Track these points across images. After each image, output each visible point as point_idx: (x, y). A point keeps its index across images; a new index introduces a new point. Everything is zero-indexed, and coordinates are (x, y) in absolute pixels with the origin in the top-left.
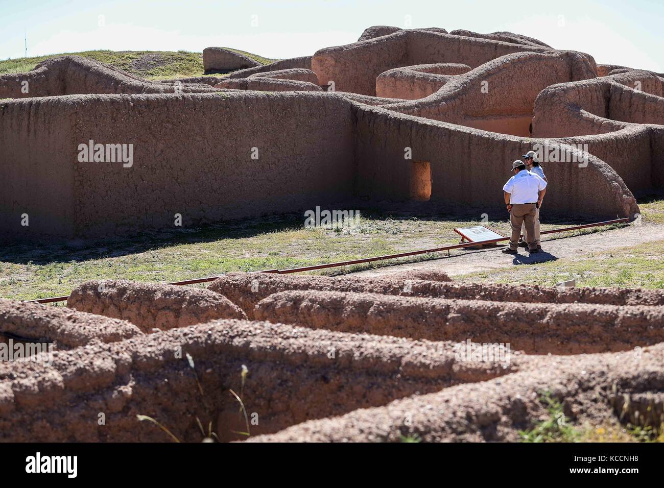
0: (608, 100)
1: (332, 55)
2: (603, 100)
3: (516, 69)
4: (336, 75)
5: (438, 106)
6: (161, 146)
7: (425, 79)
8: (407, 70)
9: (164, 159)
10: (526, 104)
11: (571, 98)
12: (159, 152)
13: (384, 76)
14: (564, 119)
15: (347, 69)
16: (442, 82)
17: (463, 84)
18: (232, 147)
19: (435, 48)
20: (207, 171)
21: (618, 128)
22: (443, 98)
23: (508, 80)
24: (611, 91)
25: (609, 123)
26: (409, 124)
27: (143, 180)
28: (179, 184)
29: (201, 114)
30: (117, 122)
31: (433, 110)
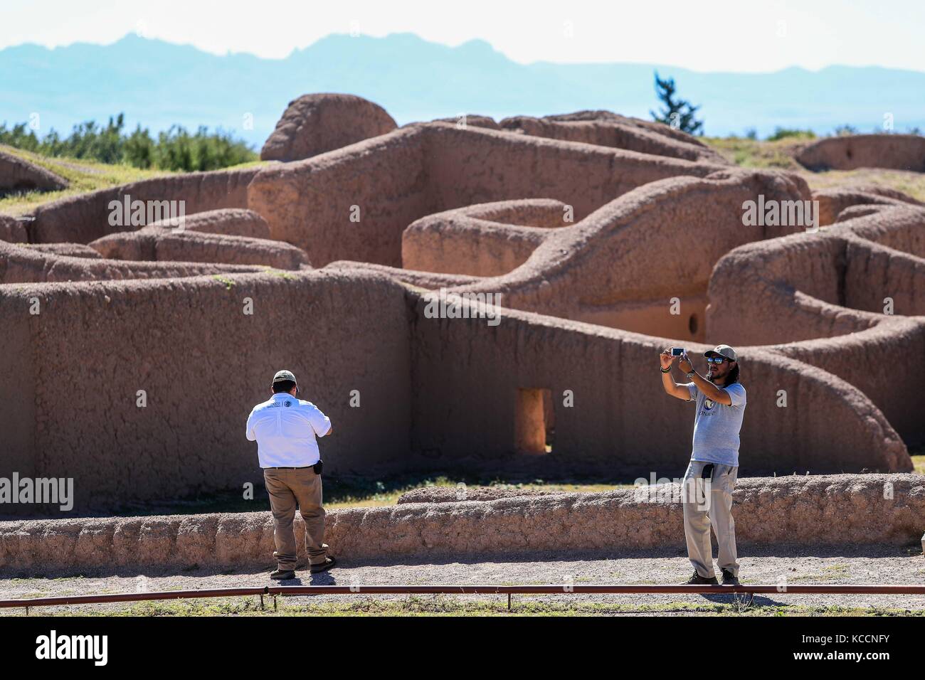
0: (843, 271)
1: (293, 181)
2: (833, 271)
3: (665, 214)
4: (301, 220)
5: (537, 288)
6: (147, 366)
7: (499, 237)
8: (460, 216)
9: (151, 387)
10: (682, 279)
11: (778, 270)
12: (144, 376)
13: (419, 229)
14: (765, 309)
15: (319, 208)
16: (534, 243)
17: (574, 246)
18: (240, 366)
19: (484, 162)
20: (207, 407)
21: (866, 325)
22: (543, 273)
23: (651, 235)
24: (848, 255)
25: (848, 317)
26: (512, 324)
27: (124, 421)
28: (171, 427)
29: (198, 313)
30: (91, 328)
31: (530, 295)
